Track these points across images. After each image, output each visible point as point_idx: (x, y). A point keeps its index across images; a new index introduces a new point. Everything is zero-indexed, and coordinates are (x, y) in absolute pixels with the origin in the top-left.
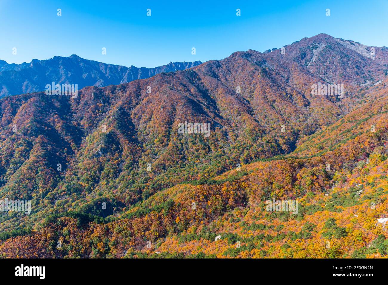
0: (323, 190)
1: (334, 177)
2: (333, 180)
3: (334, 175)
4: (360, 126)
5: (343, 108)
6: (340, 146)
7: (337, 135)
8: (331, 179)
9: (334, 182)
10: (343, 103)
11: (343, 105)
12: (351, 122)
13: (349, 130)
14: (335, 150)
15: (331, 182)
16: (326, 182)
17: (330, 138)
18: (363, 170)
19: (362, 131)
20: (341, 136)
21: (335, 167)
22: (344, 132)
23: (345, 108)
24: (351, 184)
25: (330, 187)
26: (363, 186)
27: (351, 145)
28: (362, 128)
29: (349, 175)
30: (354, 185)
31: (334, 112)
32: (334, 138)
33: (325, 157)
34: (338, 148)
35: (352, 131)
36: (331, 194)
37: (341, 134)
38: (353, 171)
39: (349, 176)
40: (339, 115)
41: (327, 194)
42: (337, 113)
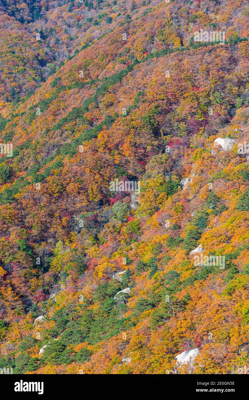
0: (27, 306)
1: (54, 261)
2: (51, 272)
3: (51, 254)
4: (107, 98)
5: (52, 41)
6: (60, 165)
7: (48, 131)
8: (46, 270)
9: (56, 278)
10: (49, 25)
11: (52, 30)
12: (80, 85)
13: (78, 114)
14: (48, 179)
15: (47, 277)
16: (33, 281)
17: (30, 141)
18: (124, 229)
19: (111, 111)
20: (58, 132)
21: (52, 230)
22: (65, 120)
23: (58, 40)
24: (100, 274)
25: (47, 293)
26: (129, 274)
27: (90, 159)
28: (112, 104)
29: (93, 248)
30: (108, 276)
31: (29, 54)
32: (41, 140)
33: (24, 202)
34: (57, 171)
35: (87, 115)
36: (51, 314)
37: (59, 126)
38: (100, 236)
39: (91, 251)
40: (43, 63)
41: (40, 318)
42: (37, 57)
